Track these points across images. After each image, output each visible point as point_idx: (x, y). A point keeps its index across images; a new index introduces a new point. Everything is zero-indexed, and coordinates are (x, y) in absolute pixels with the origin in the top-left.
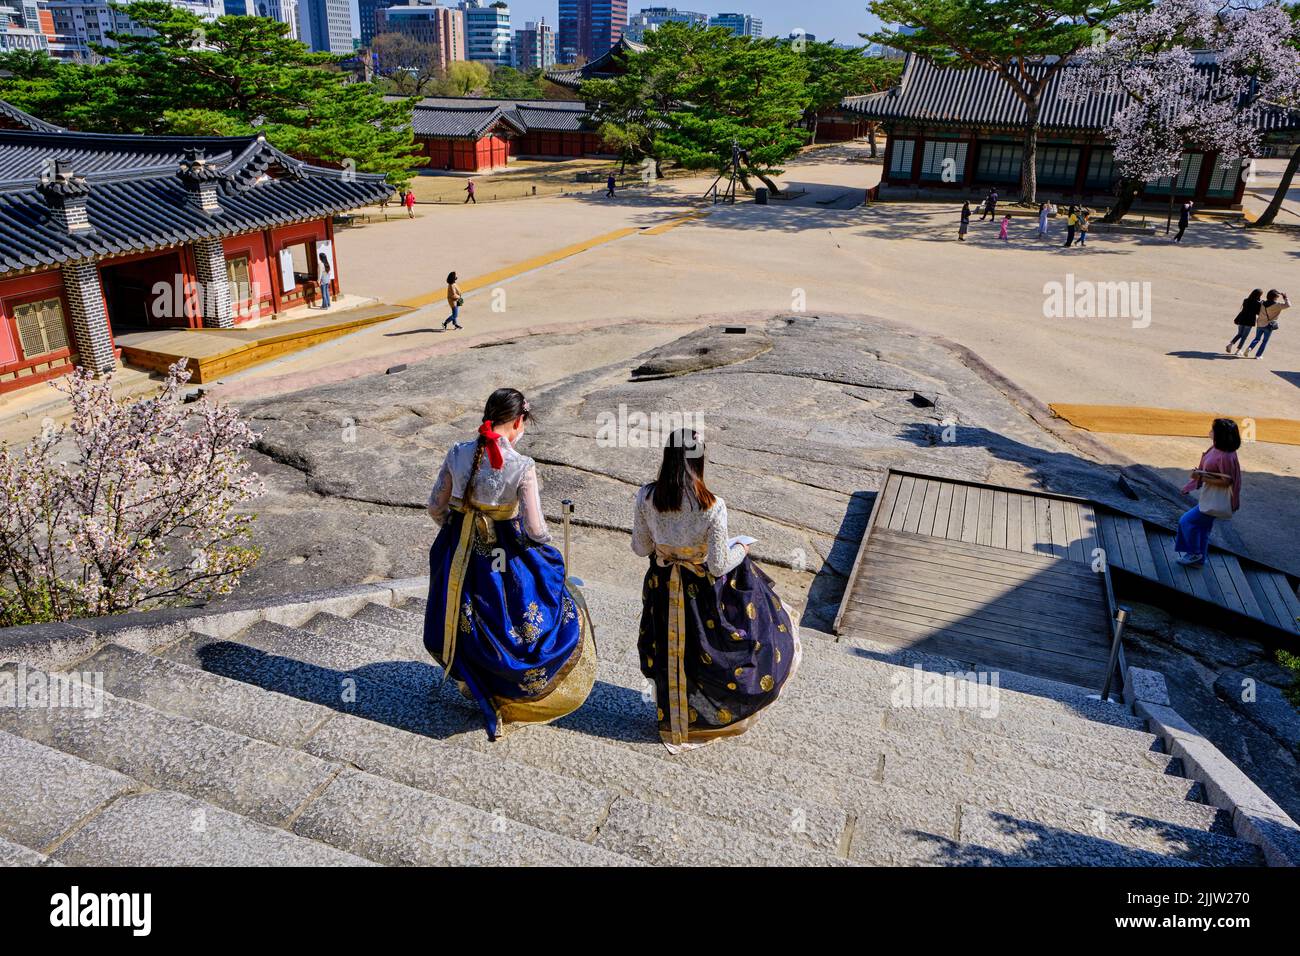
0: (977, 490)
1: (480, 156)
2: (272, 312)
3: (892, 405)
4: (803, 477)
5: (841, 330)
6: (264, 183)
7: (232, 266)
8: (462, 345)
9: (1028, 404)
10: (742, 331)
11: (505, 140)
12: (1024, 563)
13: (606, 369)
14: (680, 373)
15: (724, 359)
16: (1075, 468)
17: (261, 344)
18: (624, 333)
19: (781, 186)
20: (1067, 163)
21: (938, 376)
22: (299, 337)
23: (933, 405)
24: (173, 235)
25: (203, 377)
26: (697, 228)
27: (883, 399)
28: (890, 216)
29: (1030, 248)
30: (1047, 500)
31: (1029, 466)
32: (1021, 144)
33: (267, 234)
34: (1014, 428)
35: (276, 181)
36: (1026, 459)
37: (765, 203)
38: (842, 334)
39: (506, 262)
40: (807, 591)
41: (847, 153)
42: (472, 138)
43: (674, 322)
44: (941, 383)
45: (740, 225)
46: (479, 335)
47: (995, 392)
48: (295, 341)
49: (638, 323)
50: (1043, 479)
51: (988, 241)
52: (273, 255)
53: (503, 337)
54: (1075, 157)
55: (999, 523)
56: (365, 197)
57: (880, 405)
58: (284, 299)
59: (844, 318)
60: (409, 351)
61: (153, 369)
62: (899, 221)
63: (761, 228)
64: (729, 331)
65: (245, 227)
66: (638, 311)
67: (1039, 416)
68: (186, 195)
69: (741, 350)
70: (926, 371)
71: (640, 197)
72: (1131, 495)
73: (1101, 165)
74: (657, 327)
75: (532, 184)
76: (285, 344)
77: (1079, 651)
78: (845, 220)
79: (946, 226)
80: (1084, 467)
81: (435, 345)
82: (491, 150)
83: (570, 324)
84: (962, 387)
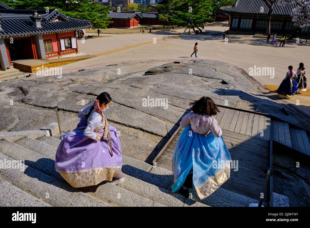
0: (229, 110)
1: (131, 24)
2: (58, 56)
3: (215, 83)
4: (173, 103)
5: (207, 64)
6: (57, 21)
7: (47, 43)
8: (104, 65)
9: (258, 85)
10: (179, 63)
11: (137, 20)
12: (239, 138)
13: (138, 72)
14: (157, 73)
15: (170, 69)
16: (268, 104)
17: (50, 63)
18: (148, 63)
19: (203, 31)
20: (279, 25)
21: (232, 76)
22: (62, 62)
23: (228, 84)
24: (26, 33)
25: (32, 71)
26: (178, 39)
27: (213, 82)
28: (230, 38)
29: (267, 46)
30: (254, 114)
31: (251, 102)
32: (267, 20)
33: (57, 34)
34: (252, 91)
35: (60, 21)
36: (252, 100)
37: (198, 34)
38: (207, 65)
39: (126, 46)
40: (157, 144)
41: (222, 24)
42: (129, 19)
43: (163, 61)
44: (232, 78)
45: (190, 39)
46: (109, 63)
47: (248, 81)
48: (61, 63)
49: (153, 61)
50: (255, 107)
51: (255, 44)
52: (58, 40)
53: (115, 63)
54: (282, 23)
55: (234, 122)
56: (84, 26)
57: (211, 83)
58: (62, 53)
59: (210, 61)
60: (89, 66)
61: (21, 69)
62: (232, 39)
63: (195, 40)
64: (175, 63)
65: (48, 32)
66: (154, 58)
67: (261, 88)
68: (32, 23)
69: (176, 67)
70: (228, 74)
71: (167, 33)
72: (286, 113)
73: (289, 26)
74: (158, 62)
75: (140, 30)
76: (58, 64)
77: (253, 179)
78: (218, 38)
79: (245, 40)
80: (272, 104)
81: (96, 65)
82: (134, 22)
83: (134, 61)
84: (239, 79)
